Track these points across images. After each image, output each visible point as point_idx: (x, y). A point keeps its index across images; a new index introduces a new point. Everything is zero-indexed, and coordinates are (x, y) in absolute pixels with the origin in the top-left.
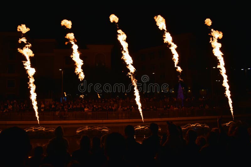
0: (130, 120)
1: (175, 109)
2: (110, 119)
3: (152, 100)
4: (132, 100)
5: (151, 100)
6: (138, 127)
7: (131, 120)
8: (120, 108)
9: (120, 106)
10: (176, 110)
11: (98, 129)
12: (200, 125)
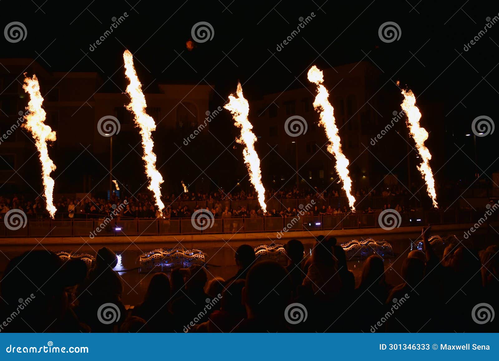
0: (247, 234)
1: (336, 212)
2: (207, 234)
3: (290, 195)
4: (251, 196)
5: (287, 196)
6: (262, 248)
7: (248, 236)
8: (226, 211)
9: (227, 208)
10: (337, 214)
11: (183, 254)
12: (375, 243)
